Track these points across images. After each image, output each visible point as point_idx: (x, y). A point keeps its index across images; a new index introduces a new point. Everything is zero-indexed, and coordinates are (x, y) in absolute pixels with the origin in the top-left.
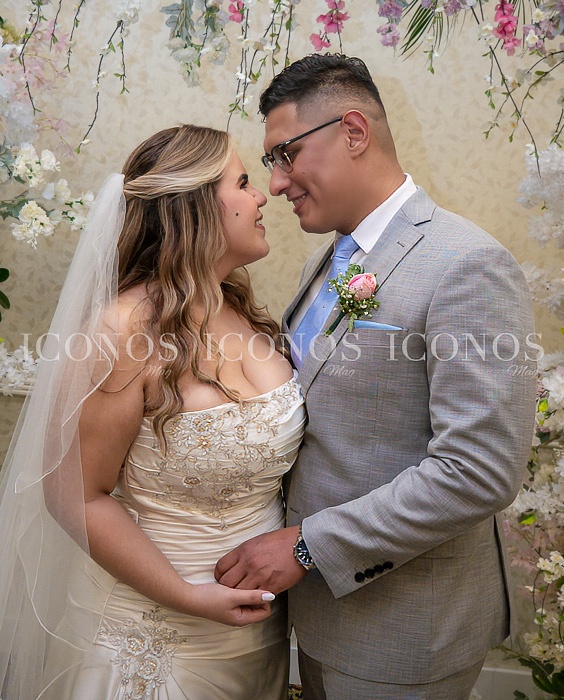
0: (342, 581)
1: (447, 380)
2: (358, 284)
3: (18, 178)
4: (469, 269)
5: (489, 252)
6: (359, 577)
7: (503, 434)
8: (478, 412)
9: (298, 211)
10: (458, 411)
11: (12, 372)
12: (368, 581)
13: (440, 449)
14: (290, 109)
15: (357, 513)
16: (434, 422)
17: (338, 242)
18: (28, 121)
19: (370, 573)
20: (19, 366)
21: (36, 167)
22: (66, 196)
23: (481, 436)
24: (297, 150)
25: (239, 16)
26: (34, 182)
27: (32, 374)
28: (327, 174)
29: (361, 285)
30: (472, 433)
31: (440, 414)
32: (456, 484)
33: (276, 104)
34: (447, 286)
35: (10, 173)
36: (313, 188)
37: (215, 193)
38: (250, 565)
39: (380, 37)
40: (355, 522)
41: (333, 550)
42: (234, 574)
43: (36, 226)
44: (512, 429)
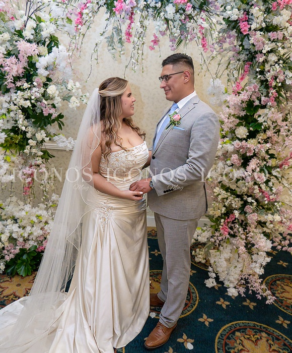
0: (160, 192)
1: (194, 144)
2: (175, 117)
3: (69, 90)
4: (205, 117)
5: (211, 114)
6: (165, 192)
7: (206, 160)
8: (200, 153)
9: (166, 94)
10: (195, 153)
11: (68, 145)
12: (167, 193)
13: (189, 162)
14: (170, 66)
15: (166, 176)
16: (189, 155)
17: (173, 105)
18: (70, 73)
19: (167, 191)
20: (70, 143)
21: (74, 87)
22: (81, 94)
23: (200, 160)
24: (170, 78)
25: (128, 41)
26: (74, 91)
27: (74, 145)
28: (176, 86)
29: (176, 117)
30: (198, 159)
31: (191, 154)
32: (191, 171)
33: (167, 64)
34: (198, 121)
35: (67, 88)
36: (172, 88)
37: (120, 98)
38: (138, 186)
39: (170, 48)
40: (165, 178)
41: (159, 184)
42: (134, 188)
43: (75, 104)
44: (208, 159)
